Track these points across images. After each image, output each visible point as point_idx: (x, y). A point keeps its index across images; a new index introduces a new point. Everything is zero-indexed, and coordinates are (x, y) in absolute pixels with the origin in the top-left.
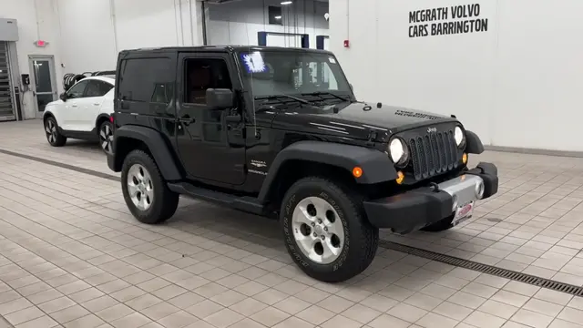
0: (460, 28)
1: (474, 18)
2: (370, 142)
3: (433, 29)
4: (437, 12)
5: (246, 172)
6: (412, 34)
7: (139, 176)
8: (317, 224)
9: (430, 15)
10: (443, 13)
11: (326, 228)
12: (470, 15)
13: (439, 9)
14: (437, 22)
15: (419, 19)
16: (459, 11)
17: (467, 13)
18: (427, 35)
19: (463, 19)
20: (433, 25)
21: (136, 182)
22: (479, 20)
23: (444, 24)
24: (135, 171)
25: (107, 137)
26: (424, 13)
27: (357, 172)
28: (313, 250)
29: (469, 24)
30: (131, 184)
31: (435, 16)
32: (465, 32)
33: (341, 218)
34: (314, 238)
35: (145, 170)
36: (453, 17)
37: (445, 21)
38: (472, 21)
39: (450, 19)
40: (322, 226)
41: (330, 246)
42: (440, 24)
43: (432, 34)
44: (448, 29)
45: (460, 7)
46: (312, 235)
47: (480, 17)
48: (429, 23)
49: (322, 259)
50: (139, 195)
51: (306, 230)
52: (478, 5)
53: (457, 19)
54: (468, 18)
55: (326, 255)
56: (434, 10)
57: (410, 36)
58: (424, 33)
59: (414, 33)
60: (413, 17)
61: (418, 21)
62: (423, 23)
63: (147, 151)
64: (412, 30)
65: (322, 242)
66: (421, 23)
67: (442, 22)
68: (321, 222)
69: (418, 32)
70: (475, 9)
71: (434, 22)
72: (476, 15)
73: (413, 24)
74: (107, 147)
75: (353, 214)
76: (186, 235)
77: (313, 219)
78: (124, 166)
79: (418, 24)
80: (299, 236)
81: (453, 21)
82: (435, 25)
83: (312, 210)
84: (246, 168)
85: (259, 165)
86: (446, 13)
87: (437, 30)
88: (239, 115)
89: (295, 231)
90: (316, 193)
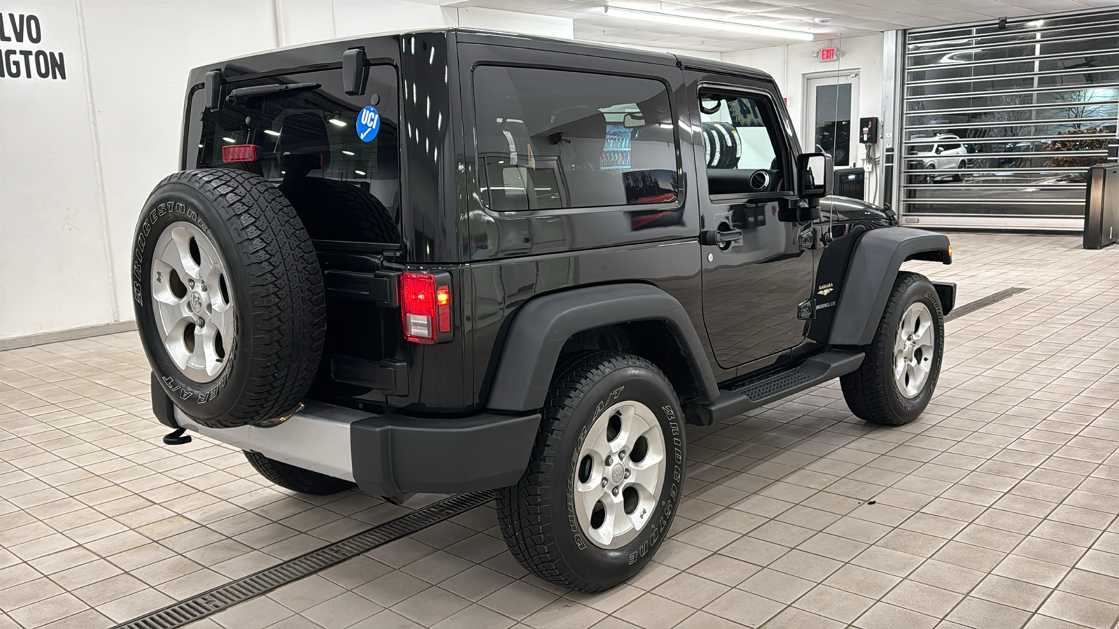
85: (826, 292)
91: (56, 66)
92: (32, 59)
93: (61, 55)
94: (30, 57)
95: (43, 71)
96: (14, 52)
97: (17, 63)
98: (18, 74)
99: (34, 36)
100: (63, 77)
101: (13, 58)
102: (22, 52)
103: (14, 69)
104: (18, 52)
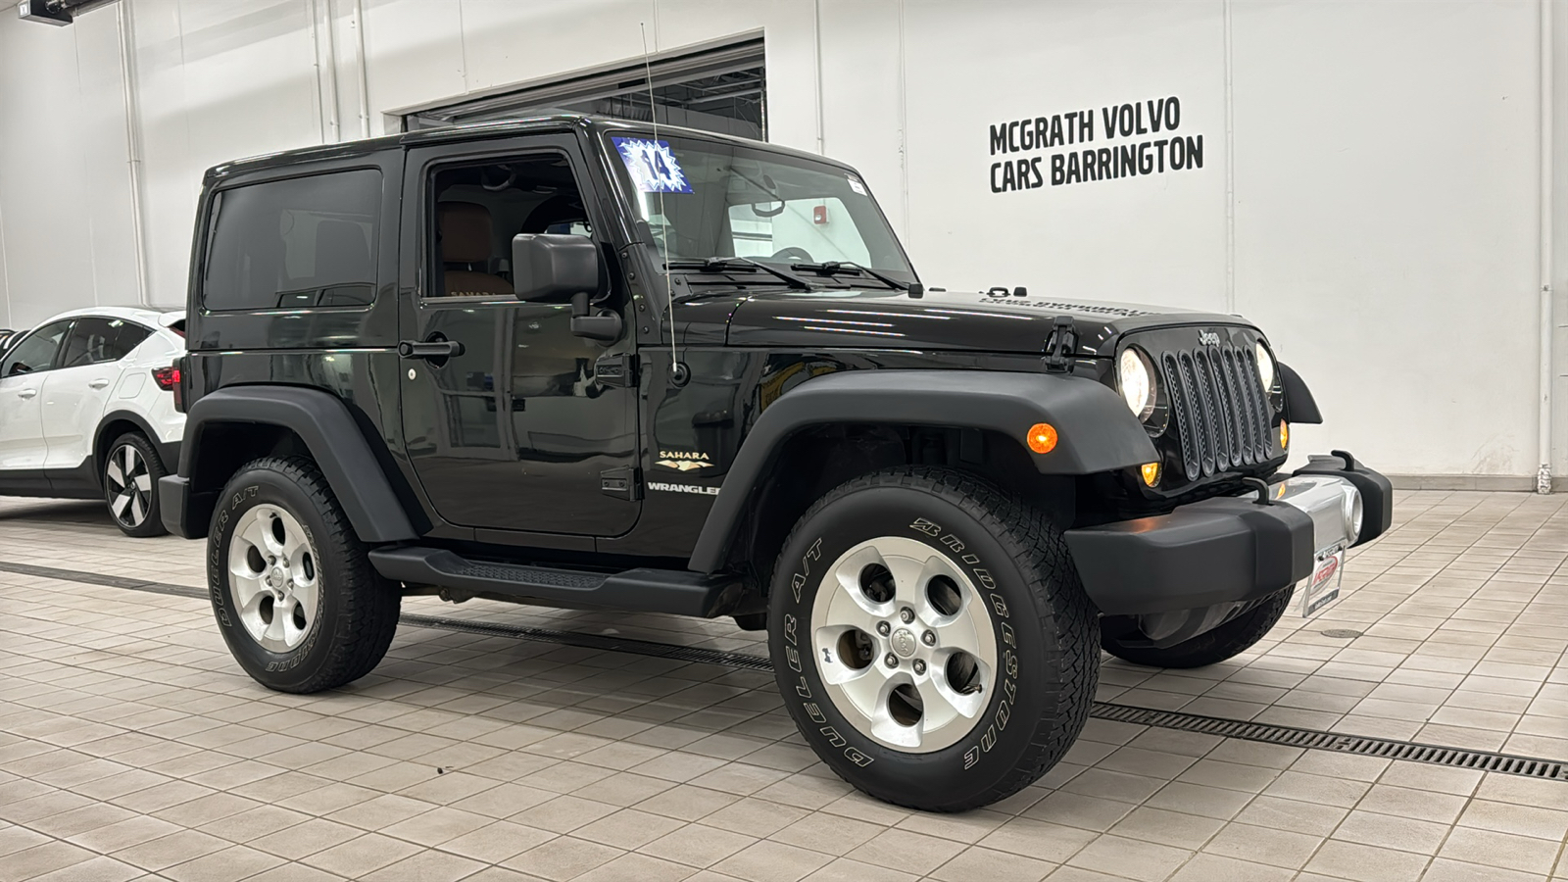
0: (1131, 162)
1: (1164, 134)
2: (1057, 358)
3: (1055, 169)
4: (1065, 123)
5: (641, 492)
6: (999, 184)
7: (269, 544)
8: (897, 623)
9: (1046, 131)
10: (1082, 126)
11: (930, 637)
12: (1156, 127)
13: (1070, 117)
14: (1066, 150)
15: (1017, 142)
16: (1124, 118)
17: (1146, 123)
18: (1039, 184)
19: (1136, 139)
20: (1054, 158)
21: (257, 563)
22: (1178, 140)
23: (1086, 154)
24: (254, 527)
25: (129, 479)
26: (1029, 128)
27: (1042, 439)
28: (884, 712)
29: (1153, 151)
30: (240, 570)
31: (1060, 135)
32: (1144, 172)
33: (984, 593)
34: (889, 673)
35: (289, 521)
36: (1110, 134)
37: (1087, 145)
38: (1160, 144)
39: (1100, 141)
40: (917, 629)
41: (947, 692)
42: (1074, 155)
43: (1055, 182)
44: (1097, 166)
45: (1127, 107)
46: (879, 663)
47: (1182, 132)
48: (1046, 154)
49: (921, 735)
50: (266, 606)
51: (856, 649)
52: (1174, 100)
53: (1118, 141)
54: (1151, 137)
55: (931, 722)
56: (1057, 118)
57: (995, 190)
58: (1033, 179)
59: (1006, 181)
60: (999, 138)
61: (1014, 149)
62: (1029, 155)
63: (302, 457)
64: (1000, 172)
65: (918, 680)
66: (1023, 154)
67: (1079, 148)
68: (911, 615)
69: (1017, 177)
70: (1167, 111)
71: (1057, 149)
72: (1170, 127)
73: (1001, 157)
74: (127, 512)
75: (1026, 575)
76: (431, 718)
77: (885, 610)
78: (219, 515)
79: (1014, 157)
80: (834, 672)
81: (1110, 144)
82: (1061, 157)
83: (877, 583)
84: (639, 477)
85: (685, 466)
86: (1090, 125)
87: (1066, 172)
88: (616, 317)
89: (820, 657)
90: (896, 523)
91: (1192, 152)
92: (1167, 149)
93: (1200, 138)
94: (1165, 147)
95: (1177, 161)
96: (1148, 145)
97: (1150, 158)
98: (1149, 171)
99: (1172, 121)
100: (1200, 165)
101: (1146, 152)
102: (1156, 144)
103: (1146, 165)
104: (1152, 144)
